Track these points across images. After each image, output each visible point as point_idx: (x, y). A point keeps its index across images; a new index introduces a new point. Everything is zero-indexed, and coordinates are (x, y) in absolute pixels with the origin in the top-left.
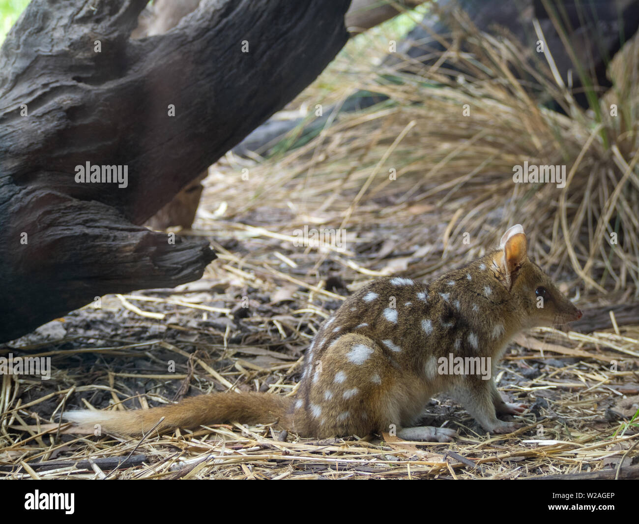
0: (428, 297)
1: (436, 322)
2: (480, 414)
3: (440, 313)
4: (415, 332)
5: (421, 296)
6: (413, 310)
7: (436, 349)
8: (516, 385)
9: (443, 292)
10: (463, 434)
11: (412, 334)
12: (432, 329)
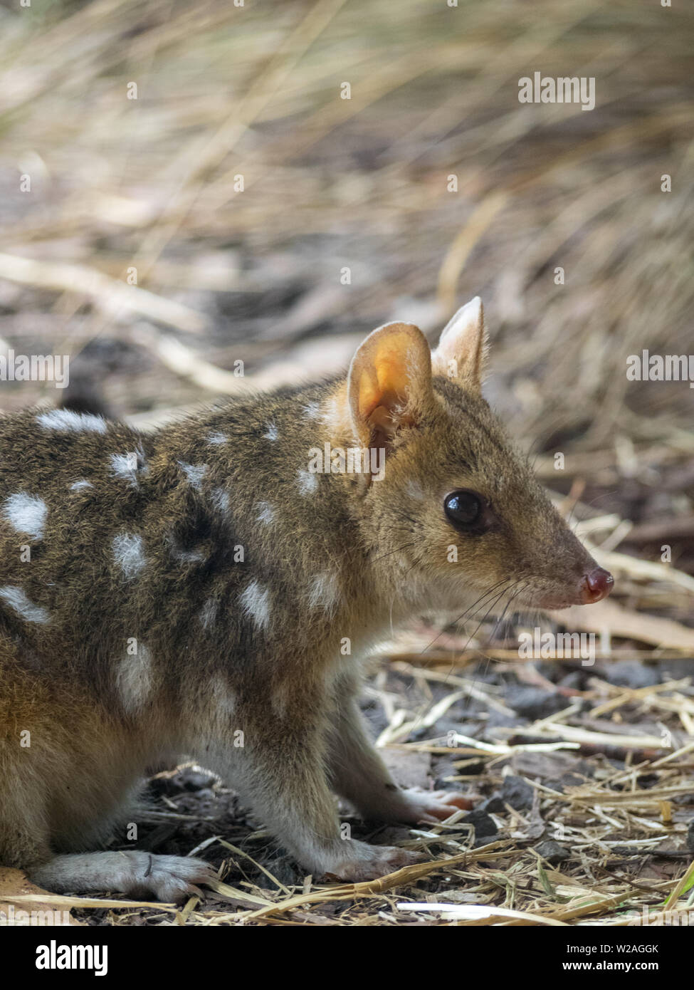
0: (146, 469)
1: (157, 543)
2: (286, 822)
3: (171, 519)
4: (94, 570)
5: (126, 464)
6: (92, 505)
7: (149, 624)
8: (473, 736)
9: (192, 460)
10: (232, 879)
11: (84, 575)
12: (141, 563)
